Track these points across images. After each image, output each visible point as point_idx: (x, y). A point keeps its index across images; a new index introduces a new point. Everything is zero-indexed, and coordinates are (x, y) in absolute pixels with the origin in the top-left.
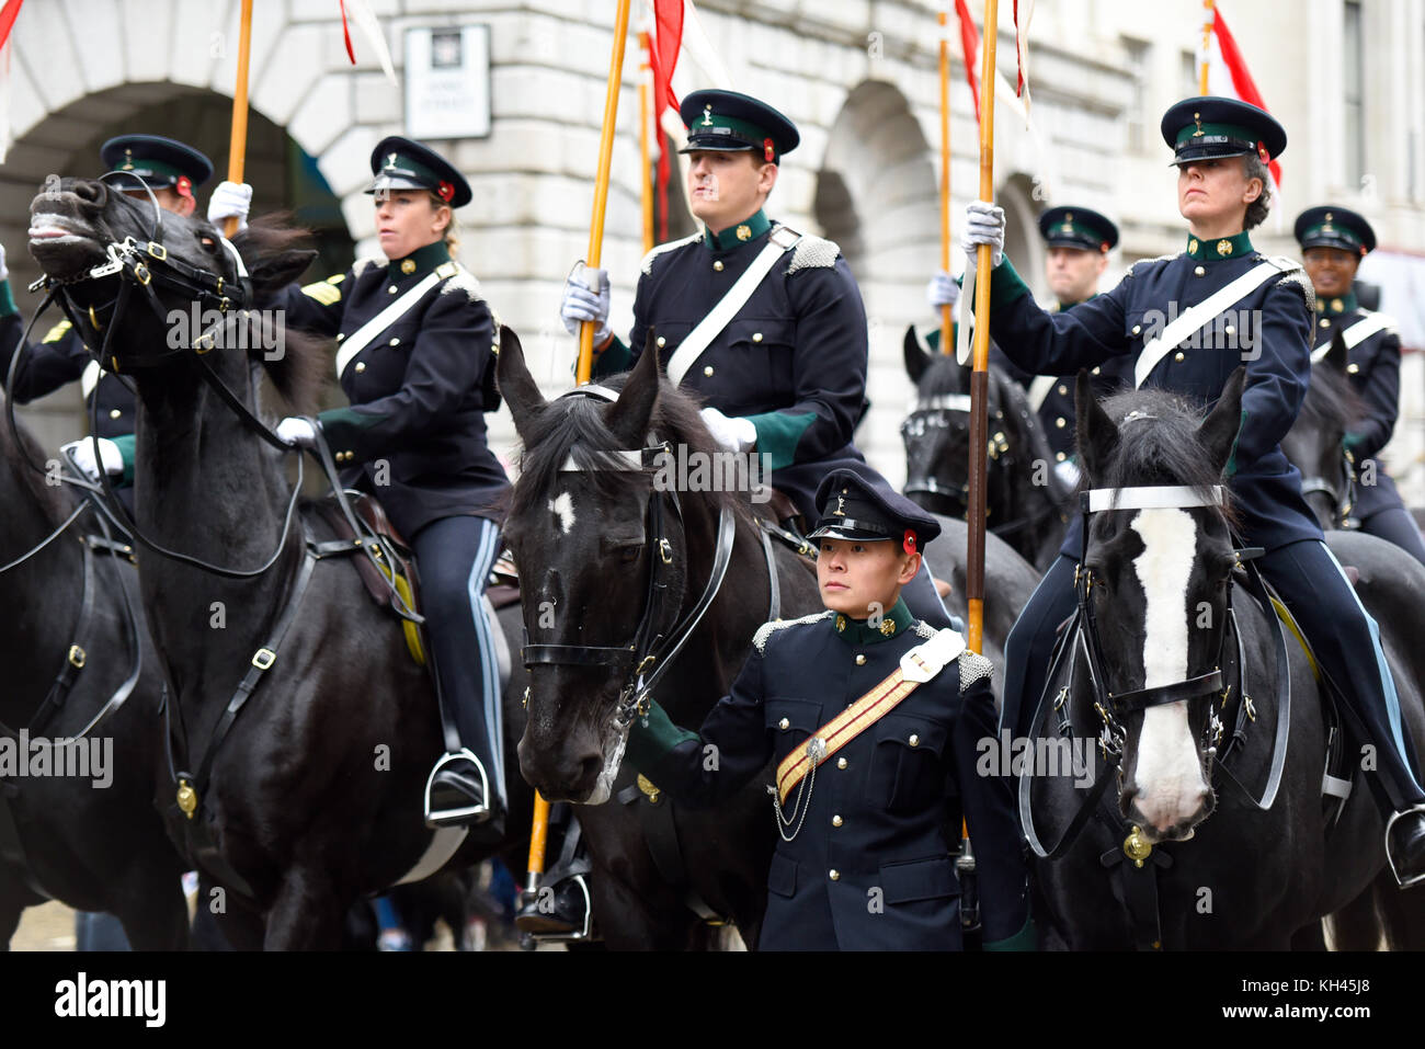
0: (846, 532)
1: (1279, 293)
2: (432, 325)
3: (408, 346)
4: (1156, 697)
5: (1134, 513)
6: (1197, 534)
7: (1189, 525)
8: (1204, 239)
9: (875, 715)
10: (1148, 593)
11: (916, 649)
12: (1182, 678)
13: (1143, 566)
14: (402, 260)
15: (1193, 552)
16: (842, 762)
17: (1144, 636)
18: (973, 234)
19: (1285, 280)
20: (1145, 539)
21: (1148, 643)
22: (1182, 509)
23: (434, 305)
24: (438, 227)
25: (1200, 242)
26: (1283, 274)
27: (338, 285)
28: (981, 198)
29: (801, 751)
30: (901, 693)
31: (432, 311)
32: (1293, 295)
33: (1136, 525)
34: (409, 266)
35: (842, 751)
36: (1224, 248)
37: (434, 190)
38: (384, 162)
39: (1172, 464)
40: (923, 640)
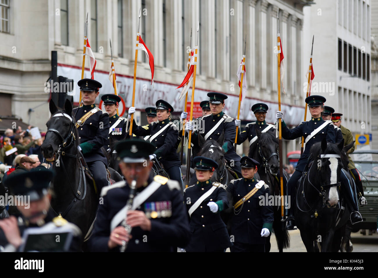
0: (246, 166)
1: (330, 127)
2: (168, 132)
3: (165, 136)
4: (332, 186)
5: (329, 158)
6: (338, 161)
7: (337, 160)
8: (315, 118)
9: (253, 194)
10: (331, 170)
11: (257, 184)
12: (336, 183)
13: (330, 166)
14: (162, 121)
15: (338, 164)
16: (249, 201)
17: (330, 176)
18: (278, 117)
19: (330, 124)
20: (331, 162)
21: (331, 177)
22: (336, 158)
23: (170, 129)
24: (168, 116)
25: (314, 119)
26: (330, 123)
27: (148, 126)
28: (279, 111)
29: (241, 200)
30: (256, 191)
31: (169, 130)
32: (332, 127)
33: (329, 160)
34: (163, 123)
35: (249, 200)
36: (319, 119)
37: (168, 110)
38: (159, 104)
39: (335, 151)
40: (258, 182)
